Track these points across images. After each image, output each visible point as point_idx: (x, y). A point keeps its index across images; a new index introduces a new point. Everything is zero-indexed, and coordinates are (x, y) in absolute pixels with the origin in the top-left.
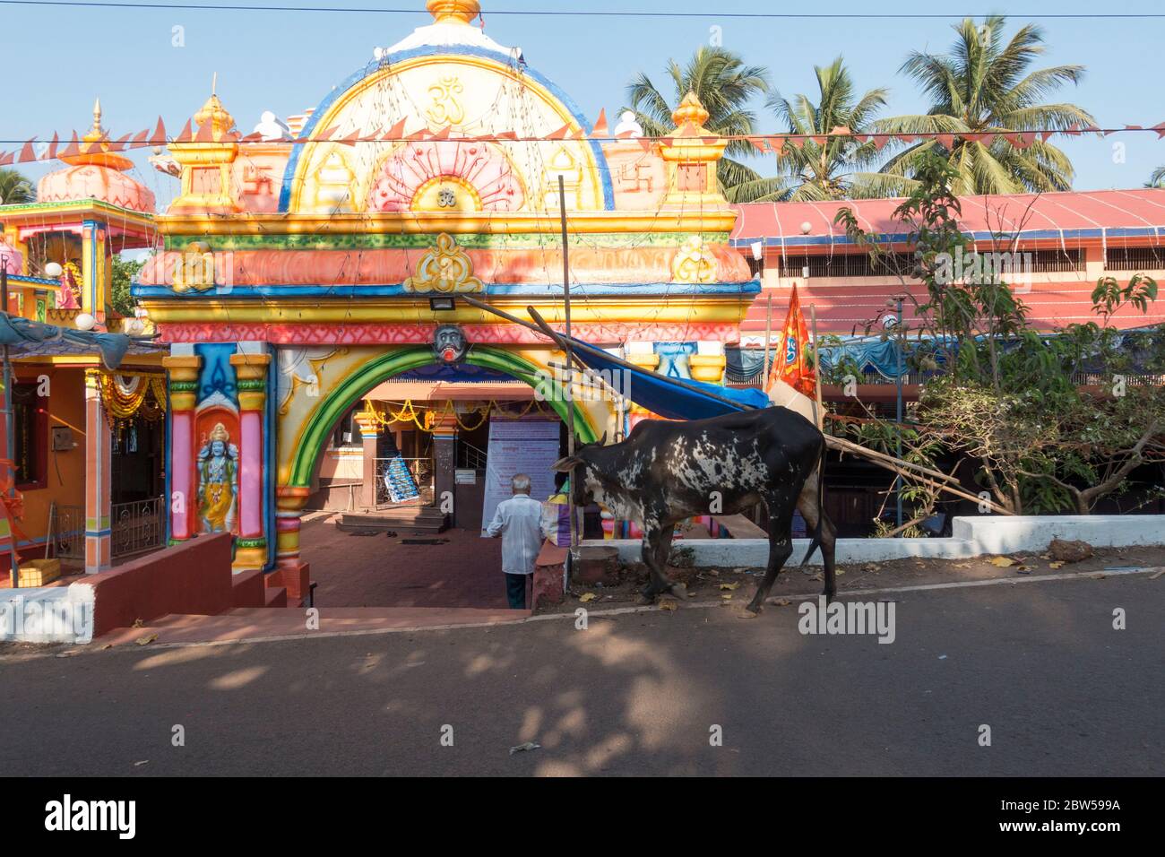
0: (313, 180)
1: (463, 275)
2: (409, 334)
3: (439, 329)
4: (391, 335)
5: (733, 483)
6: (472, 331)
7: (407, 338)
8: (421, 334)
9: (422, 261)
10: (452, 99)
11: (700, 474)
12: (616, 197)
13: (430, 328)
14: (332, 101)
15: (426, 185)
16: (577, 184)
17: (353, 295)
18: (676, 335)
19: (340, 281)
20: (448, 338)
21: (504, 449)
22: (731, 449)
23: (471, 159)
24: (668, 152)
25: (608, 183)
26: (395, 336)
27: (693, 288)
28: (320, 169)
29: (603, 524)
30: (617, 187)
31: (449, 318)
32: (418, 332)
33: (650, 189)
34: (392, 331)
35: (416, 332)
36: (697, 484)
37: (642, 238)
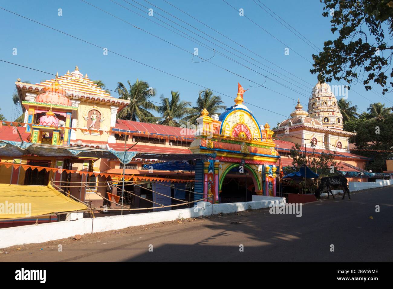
3: (242, 160)
7: (237, 161)
8: (239, 160)
15: (240, 133)
37: (265, 147)
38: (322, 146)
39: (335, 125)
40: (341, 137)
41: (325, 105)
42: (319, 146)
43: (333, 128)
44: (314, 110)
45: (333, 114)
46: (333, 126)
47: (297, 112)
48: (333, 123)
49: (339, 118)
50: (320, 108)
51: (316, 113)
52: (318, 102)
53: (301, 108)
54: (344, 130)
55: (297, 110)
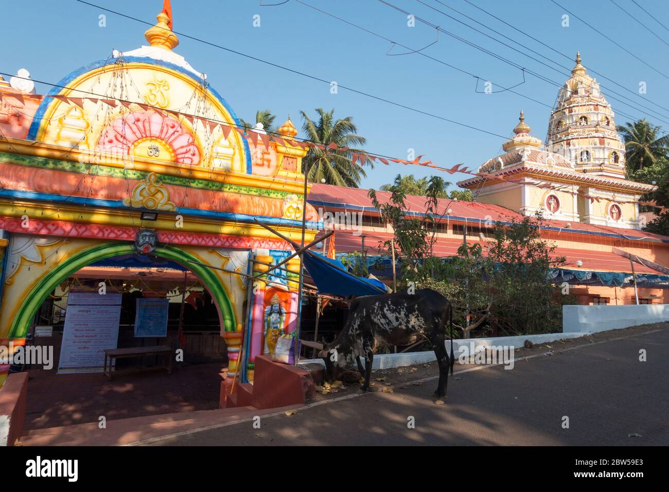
0: (57, 122)
1: (164, 200)
2: (119, 233)
3: (141, 232)
4: (106, 233)
5: (405, 326)
6: (163, 235)
7: (117, 236)
8: (128, 234)
9: (137, 188)
10: (162, 93)
11: (388, 321)
12: (252, 167)
13: (134, 230)
14: (79, 75)
15: (139, 141)
16: (232, 156)
17: (86, 204)
18: (279, 247)
19: (75, 193)
20: (147, 238)
21: (79, 311)
22: (403, 309)
23: (171, 131)
24: (281, 149)
25: (249, 158)
26: (109, 234)
27: (292, 222)
28: (65, 116)
29: (228, 355)
30: (253, 162)
31: (149, 226)
32: (126, 233)
33: (269, 166)
34: (107, 230)
35: (124, 232)
36: (386, 326)
37: (264, 191)
38: (572, 215)
39: (605, 168)
40: (620, 195)
41: (583, 123)
42: (563, 213)
43: (600, 173)
44: (559, 136)
45: (602, 142)
46: (601, 171)
47: (517, 139)
48: (601, 162)
49: (615, 153)
50: (574, 130)
51: (562, 143)
52: (569, 118)
53: (528, 131)
54: (626, 179)
55: (518, 135)
